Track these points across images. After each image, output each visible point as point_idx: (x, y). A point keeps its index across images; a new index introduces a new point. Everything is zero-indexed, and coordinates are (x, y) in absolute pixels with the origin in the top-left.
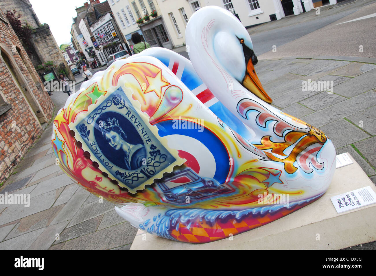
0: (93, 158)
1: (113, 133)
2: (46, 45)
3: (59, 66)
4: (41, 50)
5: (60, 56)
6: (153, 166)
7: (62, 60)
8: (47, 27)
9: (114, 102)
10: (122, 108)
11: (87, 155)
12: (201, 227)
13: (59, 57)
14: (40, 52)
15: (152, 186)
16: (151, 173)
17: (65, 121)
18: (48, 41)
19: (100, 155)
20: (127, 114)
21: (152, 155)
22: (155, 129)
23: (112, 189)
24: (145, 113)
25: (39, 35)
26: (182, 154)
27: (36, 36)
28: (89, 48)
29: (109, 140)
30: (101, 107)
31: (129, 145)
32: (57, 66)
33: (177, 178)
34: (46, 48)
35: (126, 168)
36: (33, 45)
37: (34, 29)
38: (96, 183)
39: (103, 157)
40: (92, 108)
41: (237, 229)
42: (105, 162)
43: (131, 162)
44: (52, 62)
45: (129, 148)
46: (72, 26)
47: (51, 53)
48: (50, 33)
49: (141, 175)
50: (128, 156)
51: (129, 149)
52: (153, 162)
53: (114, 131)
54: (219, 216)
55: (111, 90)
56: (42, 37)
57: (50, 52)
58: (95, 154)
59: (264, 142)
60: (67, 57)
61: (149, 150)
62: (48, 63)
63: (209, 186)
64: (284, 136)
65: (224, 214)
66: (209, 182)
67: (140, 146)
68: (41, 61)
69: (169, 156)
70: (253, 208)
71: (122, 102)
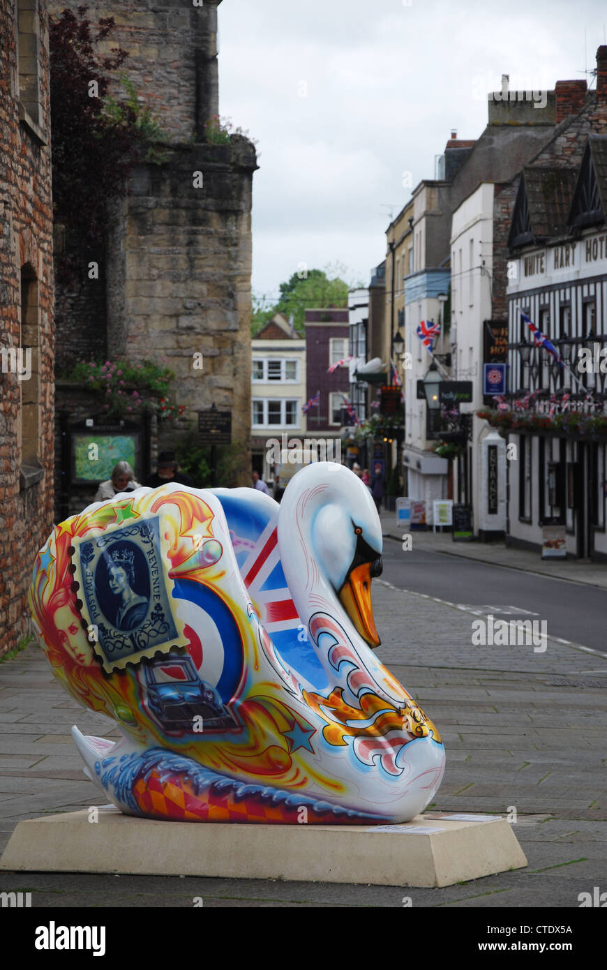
0: (80, 594)
1: (120, 570)
2: (183, 264)
3: (195, 416)
4: (139, 280)
5: (234, 361)
6: (148, 634)
7: (231, 390)
8: (242, 164)
9: (141, 532)
10: (147, 542)
11: (75, 586)
12: (181, 787)
13: (221, 363)
14: (129, 287)
15: (135, 667)
16: (142, 644)
17: (70, 531)
18: (207, 245)
19: (91, 592)
20: (149, 553)
21: (152, 618)
22: (170, 585)
23: (83, 653)
24: (170, 560)
25: (174, 191)
26: (189, 632)
27: (155, 189)
28: (445, 386)
29: (112, 577)
30: (123, 532)
31: (132, 592)
32: (184, 415)
33: (170, 666)
34: (176, 279)
35: (113, 624)
36: (113, 229)
37: (161, 146)
38: (66, 635)
39: (93, 597)
40: (112, 527)
41: (230, 812)
42: (93, 604)
43: (124, 618)
44: (169, 378)
45: (130, 597)
46: (416, 193)
47: (185, 322)
48: (243, 206)
49: (128, 642)
50: (124, 608)
51: (130, 599)
52: (150, 627)
53: (123, 568)
54: (215, 783)
55: (146, 515)
56: (187, 208)
57: (189, 312)
58: (86, 589)
59: (333, 698)
60: (292, 375)
61: (152, 609)
62: (144, 371)
63: (206, 699)
64: (360, 695)
65: (224, 782)
66: (209, 692)
67: (144, 600)
68: (105, 339)
69: (172, 627)
70: (266, 786)
71: (151, 535)
